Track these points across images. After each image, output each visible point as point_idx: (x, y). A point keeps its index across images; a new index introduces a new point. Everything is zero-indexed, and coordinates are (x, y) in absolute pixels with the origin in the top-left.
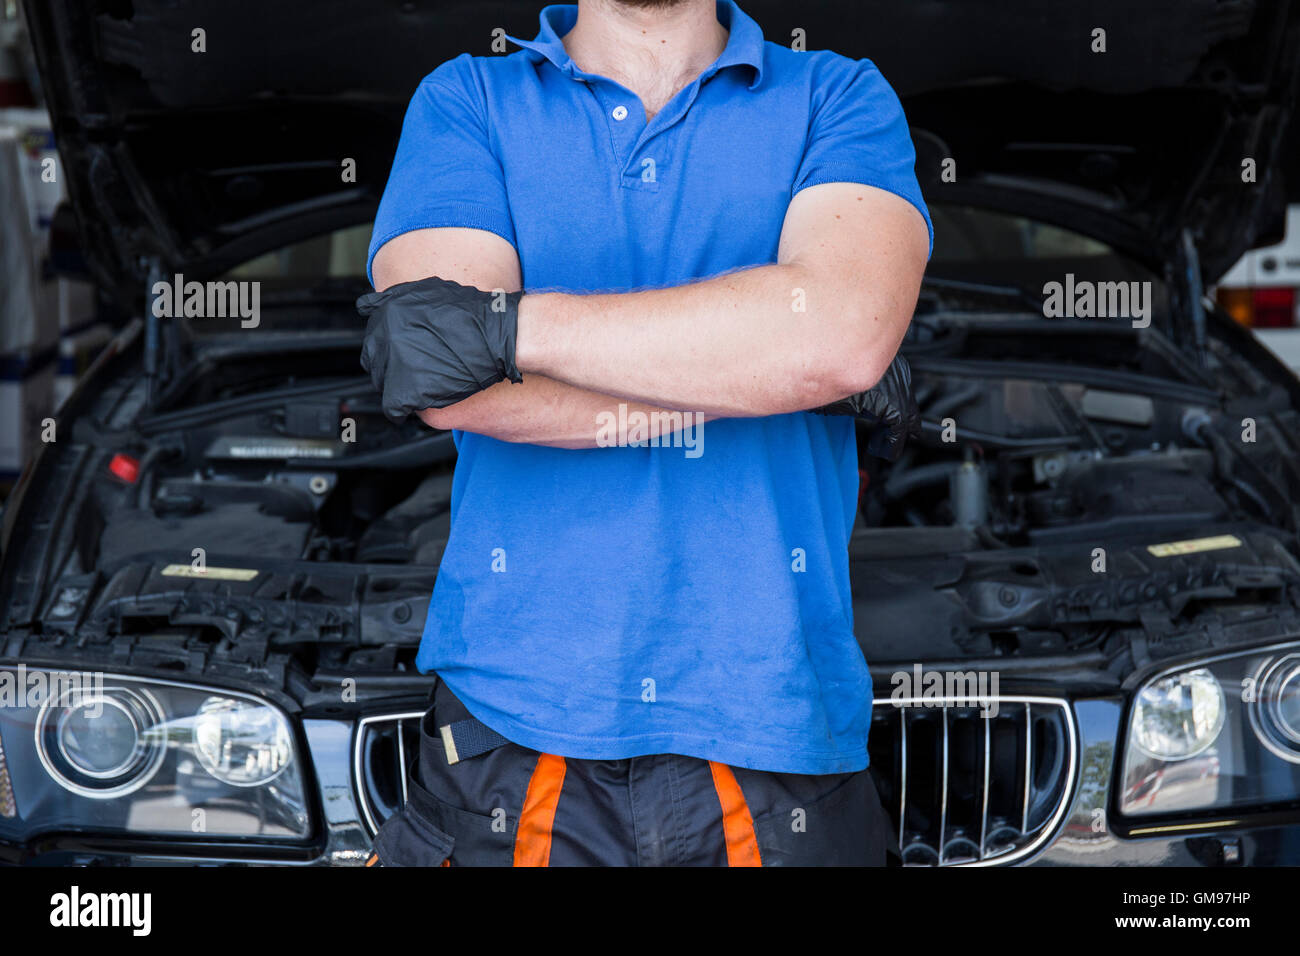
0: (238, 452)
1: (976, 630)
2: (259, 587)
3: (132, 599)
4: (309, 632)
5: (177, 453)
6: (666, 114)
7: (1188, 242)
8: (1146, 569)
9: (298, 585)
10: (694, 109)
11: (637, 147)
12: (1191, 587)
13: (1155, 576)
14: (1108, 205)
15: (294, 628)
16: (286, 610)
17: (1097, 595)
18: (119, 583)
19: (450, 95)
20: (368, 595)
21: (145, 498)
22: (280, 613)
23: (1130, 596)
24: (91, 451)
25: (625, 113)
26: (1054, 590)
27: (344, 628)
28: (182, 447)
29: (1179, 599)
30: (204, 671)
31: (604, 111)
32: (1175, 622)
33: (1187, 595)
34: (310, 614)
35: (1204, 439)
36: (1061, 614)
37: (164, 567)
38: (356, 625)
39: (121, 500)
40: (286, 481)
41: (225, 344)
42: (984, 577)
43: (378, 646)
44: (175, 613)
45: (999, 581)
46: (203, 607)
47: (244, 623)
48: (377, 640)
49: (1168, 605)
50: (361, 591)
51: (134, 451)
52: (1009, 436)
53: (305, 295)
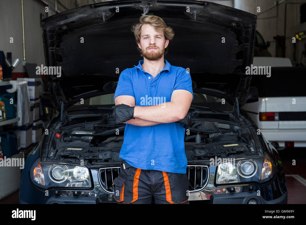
0: (77, 133)
1: (195, 157)
2: (82, 151)
3: (63, 153)
4: (91, 157)
5: (67, 133)
6: (156, 78)
7: (237, 99)
8: (222, 148)
9: (89, 151)
10: (160, 77)
11: (152, 82)
12: (230, 151)
13: (224, 149)
14: (223, 93)
15: (88, 157)
16: (87, 154)
17: (214, 152)
18: (60, 151)
19: (125, 75)
20: (100, 152)
21: (62, 140)
22: (86, 155)
23: (220, 152)
24: (53, 133)
25: (150, 78)
26: (207, 151)
27: (96, 157)
28: (68, 132)
29: (227, 153)
30: (75, 162)
31: (147, 78)
32: (226, 156)
33: (229, 152)
34: (91, 155)
35: (237, 131)
36: (209, 154)
37: (67, 149)
38: (98, 156)
39: (58, 140)
40: (85, 137)
41: (74, 116)
42: (197, 149)
43: (102, 159)
44: (69, 155)
45: (199, 149)
46: (74, 154)
47: (80, 156)
48: (101, 158)
49: (226, 154)
50: (99, 151)
51: (60, 133)
52: (205, 131)
53: (87, 108)
